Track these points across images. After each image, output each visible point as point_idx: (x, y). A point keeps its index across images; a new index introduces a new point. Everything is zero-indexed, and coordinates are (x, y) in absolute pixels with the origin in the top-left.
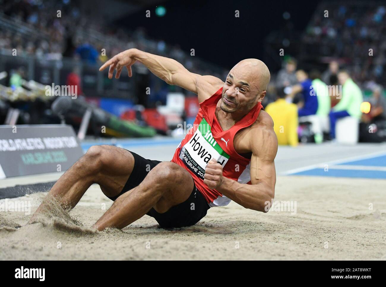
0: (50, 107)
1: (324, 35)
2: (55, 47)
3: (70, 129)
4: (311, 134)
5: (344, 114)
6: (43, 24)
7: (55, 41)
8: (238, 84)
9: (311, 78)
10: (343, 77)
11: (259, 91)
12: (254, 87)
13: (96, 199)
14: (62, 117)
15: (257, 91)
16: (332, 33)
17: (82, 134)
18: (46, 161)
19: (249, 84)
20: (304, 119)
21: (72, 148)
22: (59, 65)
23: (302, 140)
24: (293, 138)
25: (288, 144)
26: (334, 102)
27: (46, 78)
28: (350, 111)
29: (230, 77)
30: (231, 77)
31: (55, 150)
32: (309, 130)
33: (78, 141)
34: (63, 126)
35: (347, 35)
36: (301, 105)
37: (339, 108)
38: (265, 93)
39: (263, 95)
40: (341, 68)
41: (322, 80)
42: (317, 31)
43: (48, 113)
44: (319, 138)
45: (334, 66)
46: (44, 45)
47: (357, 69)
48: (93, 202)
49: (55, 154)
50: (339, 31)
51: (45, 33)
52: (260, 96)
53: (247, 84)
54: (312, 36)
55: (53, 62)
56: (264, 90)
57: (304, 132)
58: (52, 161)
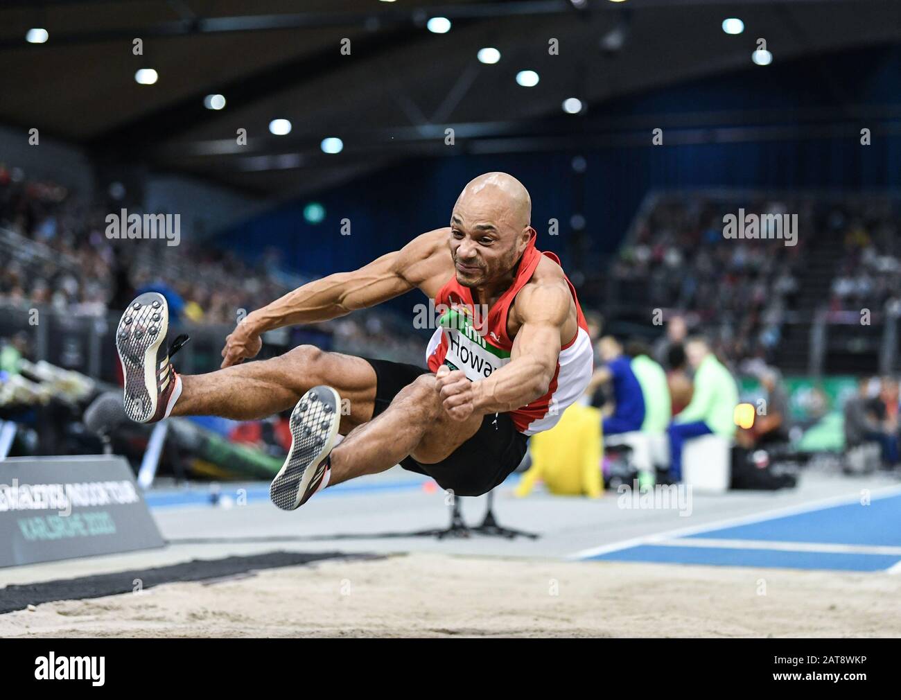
0: (80, 419)
1: (656, 263)
2: (92, 289)
3: (122, 463)
4: (631, 470)
5: (700, 429)
6: (67, 242)
7: (93, 276)
8: (475, 231)
9: (630, 354)
10: (697, 350)
11: (516, 231)
12: (506, 227)
13: (177, 614)
14: (105, 439)
15: (513, 232)
16: (673, 258)
17: (147, 473)
18: (71, 533)
19: (494, 226)
20: (615, 440)
21: (126, 504)
22: (100, 328)
23: (613, 484)
24: (593, 481)
25: (583, 493)
26: (679, 403)
27: (72, 356)
28: (713, 423)
29: (455, 222)
30: (458, 221)
31: (91, 509)
32: (626, 462)
33: (139, 490)
34: (108, 458)
35: (703, 262)
36: (608, 410)
37: (689, 416)
38: (530, 230)
39: (527, 234)
40: (692, 333)
41: (652, 358)
42: (642, 254)
43: (77, 428)
44: (647, 480)
45: (677, 327)
46: (70, 285)
47: (726, 332)
48: (171, 621)
49: (90, 518)
50: (688, 256)
51: (70, 259)
52: (521, 240)
53: (490, 227)
54: (630, 263)
55: (87, 321)
56: (526, 226)
57: (617, 468)
58: (84, 532)
